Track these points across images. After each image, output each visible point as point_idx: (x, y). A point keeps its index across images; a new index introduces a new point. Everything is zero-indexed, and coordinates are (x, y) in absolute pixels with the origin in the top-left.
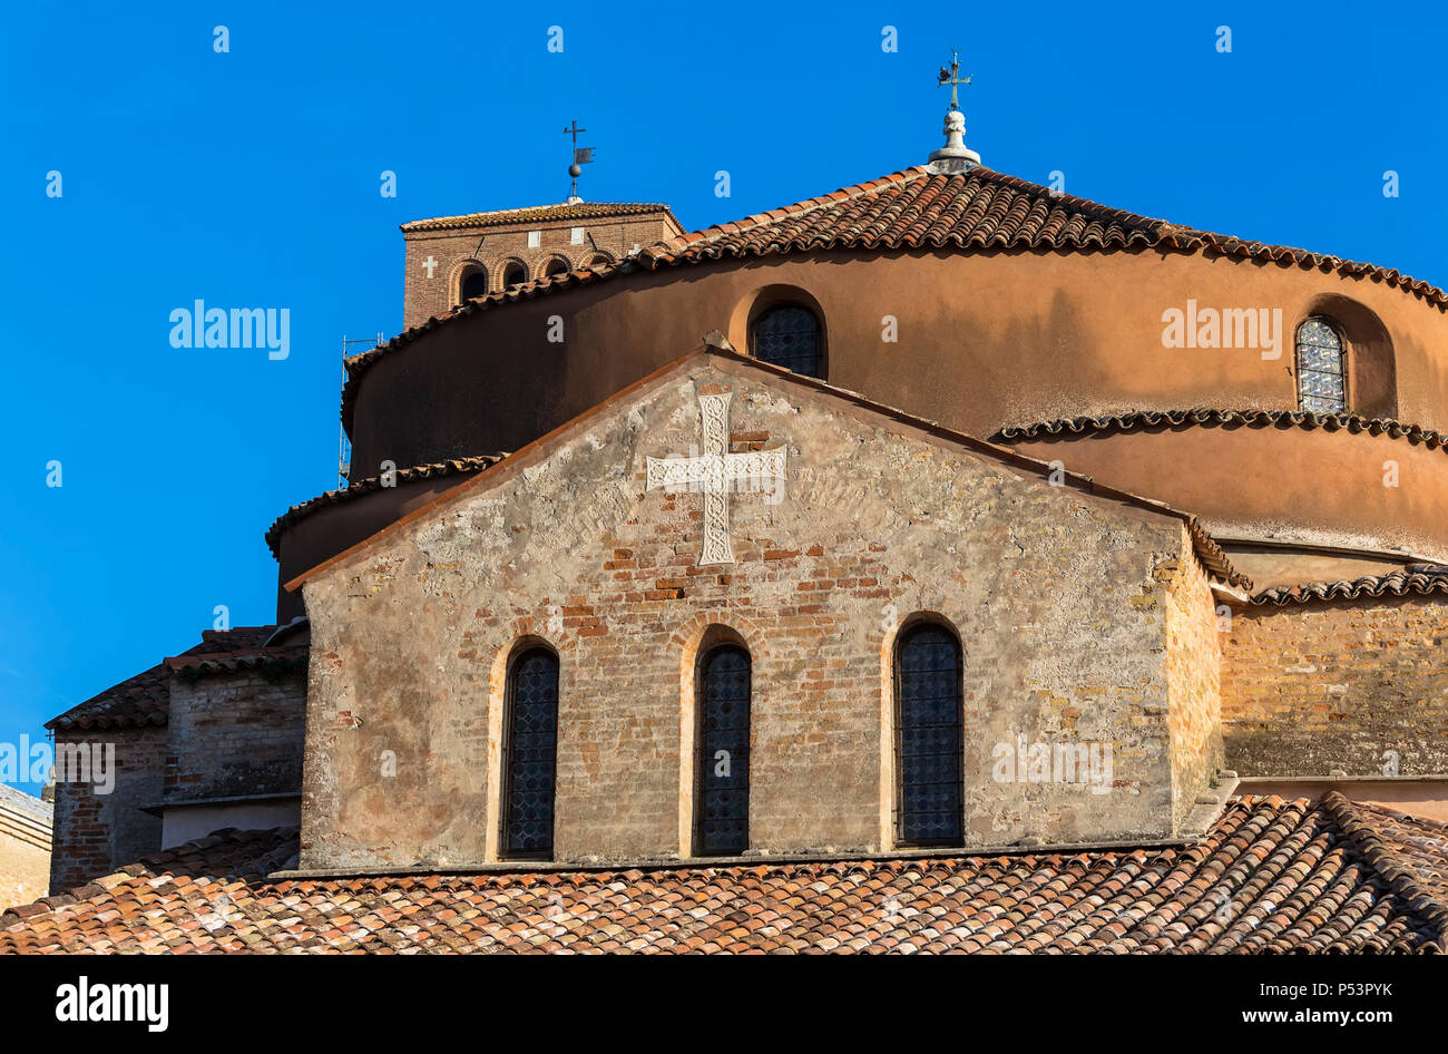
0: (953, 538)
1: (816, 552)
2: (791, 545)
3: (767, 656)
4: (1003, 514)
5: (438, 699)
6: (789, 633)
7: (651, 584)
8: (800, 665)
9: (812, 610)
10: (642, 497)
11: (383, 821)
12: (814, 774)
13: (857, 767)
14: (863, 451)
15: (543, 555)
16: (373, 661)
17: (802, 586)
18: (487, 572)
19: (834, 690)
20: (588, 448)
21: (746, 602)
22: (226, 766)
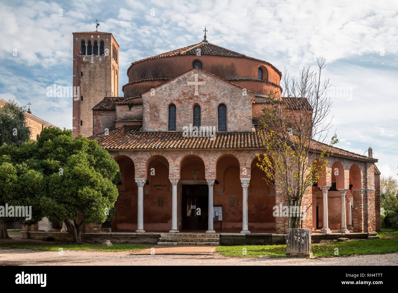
0: (226, 94)
1: (209, 95)
2: (206, 94)
3: (203, 107)
4: (232, 92)
5: (160, 110)
6: (206, 105)
7: (188, 97)
8: (207, 109)
9: (209, 102)
10: (187, 86)
11: (154, 125)
12: (209, 122)
13: (214, 121)
14: (215, 83)
15: (174, 93)
16: (152, 105)
17: (207, 99)
18: (167, 94)
19: (211, 112)
20: (180, 79)
21: (200, 100)
22: (124, 117)
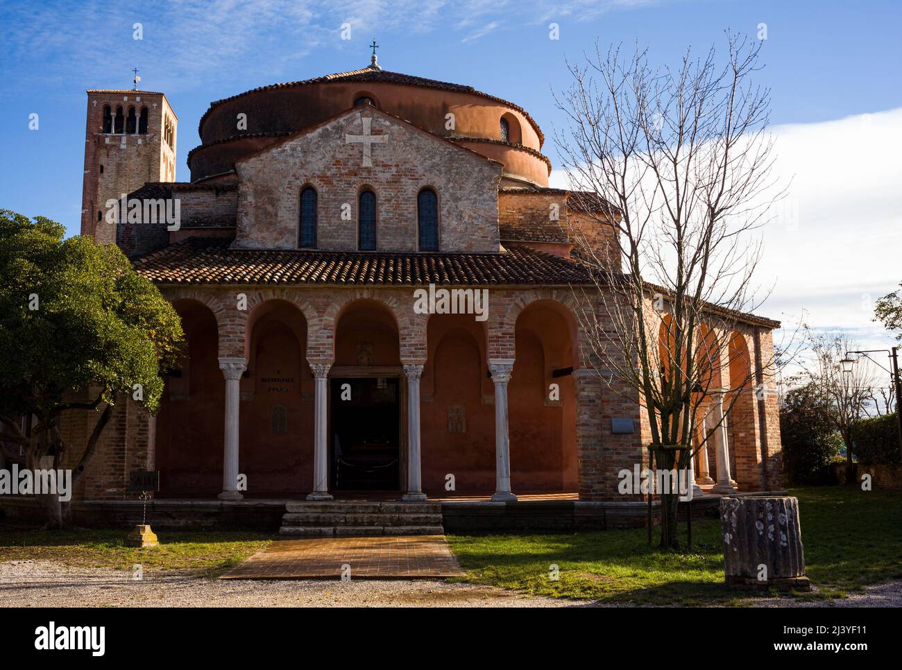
0: (438, 165)
1: (397, 166)
2: (390, 163)
3: (382, 194)
4: (451, 160)
5: (280, 200)
6: (389, 188)
7: (347, 171)
8: (392, 198)
9: (396, 182)
10: (344, 145)
11: (263, 234)
12: (397, 229)
13: (410, 228)
14: (411, 139)
15: (313, 160)
16: (259, 187)
17: (393, 175)
18: (295, 164)
19: (402, 206)
20: (327, 130)
21: (376, 178)
22: (191, 218)
